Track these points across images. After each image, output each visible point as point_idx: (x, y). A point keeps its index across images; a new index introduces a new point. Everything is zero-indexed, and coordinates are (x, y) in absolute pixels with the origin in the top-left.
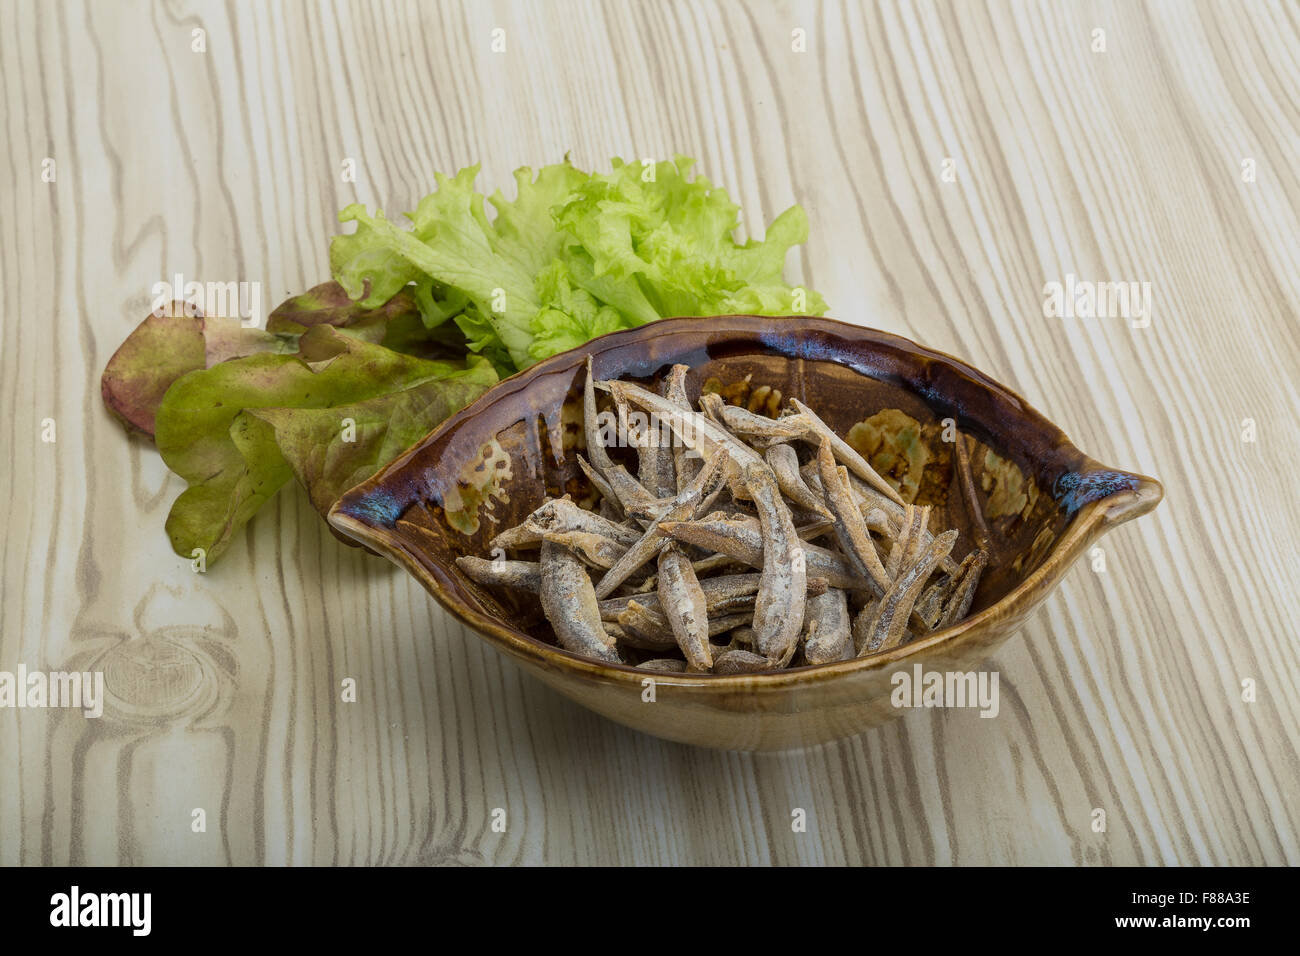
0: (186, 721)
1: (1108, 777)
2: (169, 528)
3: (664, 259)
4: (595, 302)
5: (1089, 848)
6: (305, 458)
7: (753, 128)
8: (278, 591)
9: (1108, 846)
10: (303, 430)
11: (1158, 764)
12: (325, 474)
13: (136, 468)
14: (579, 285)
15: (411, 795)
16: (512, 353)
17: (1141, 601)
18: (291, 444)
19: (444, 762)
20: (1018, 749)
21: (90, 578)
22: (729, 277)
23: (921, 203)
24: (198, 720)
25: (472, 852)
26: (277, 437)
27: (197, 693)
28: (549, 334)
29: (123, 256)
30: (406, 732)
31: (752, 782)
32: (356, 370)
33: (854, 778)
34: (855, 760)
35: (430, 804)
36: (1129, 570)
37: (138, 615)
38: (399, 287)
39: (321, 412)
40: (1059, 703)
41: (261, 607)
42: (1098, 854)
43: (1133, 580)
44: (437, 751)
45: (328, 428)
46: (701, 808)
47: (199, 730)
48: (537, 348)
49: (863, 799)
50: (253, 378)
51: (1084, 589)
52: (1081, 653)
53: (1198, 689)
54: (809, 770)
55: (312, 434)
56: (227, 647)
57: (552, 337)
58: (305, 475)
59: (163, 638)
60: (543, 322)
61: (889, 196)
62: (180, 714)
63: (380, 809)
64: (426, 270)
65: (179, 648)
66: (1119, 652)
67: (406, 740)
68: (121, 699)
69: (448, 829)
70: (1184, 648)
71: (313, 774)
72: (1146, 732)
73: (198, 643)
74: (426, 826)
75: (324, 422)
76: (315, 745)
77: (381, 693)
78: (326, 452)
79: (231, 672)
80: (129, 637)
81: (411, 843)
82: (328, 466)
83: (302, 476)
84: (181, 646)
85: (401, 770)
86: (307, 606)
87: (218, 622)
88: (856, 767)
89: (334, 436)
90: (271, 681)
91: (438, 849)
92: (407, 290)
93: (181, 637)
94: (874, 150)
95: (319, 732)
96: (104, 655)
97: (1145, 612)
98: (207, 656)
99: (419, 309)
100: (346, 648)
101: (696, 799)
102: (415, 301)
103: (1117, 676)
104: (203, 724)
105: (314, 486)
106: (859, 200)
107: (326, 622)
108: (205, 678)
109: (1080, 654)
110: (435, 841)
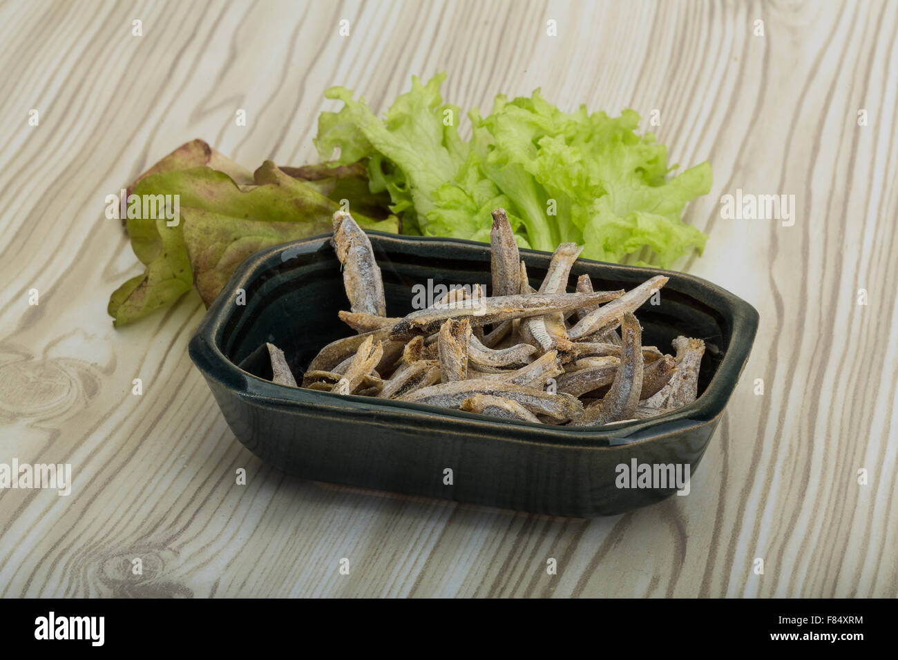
0: (32, 420)
2: (114, 294)
3: (545, 160)
4: (497, 192)
6: (202, 250)
8: (164, 353)
10: (208, 228)
12: (218, 266)
13: (118, 252)
14: (489, 176)
15: (158, 503)
16: (420, 218)
17: (833, 500)
18: (193, 235)
19: (200, 488)
20: (658, 580)
21: (34, 315)
22: (593, 183)
23: (832, 193)
24: (41, 421)
25: (175, 551)
26: (184, 228)
27: (54, 405)
28: (444, 203)
29: (199, 114)
30: (188, 463)
31: (427, 553)
32: (285, 202)
33: (510, 569)
34: (519, 558)
35: (167, 512)
36: (839, 476)
37: (50, 346)
38: (359, 158)
39: (229, 220)
40: (715, 557)
41: (143, 360)
43: (837, 484)
44: (199, 481)
45: (233, 232)
46: (374, 561)
47: (37, 427)
48: (432, 213)
49: (506, 585)
50: (198, 188)
51: (791, 482)
52: (759, 525)
54: (479, 556)
55: (215, 233)
56: (99, 380)
57: (445, 208)
58: (197, 262)
59: (57, 363)
60: (441, 194)
62: (31, 414)
63: (129, 506)
64: (372, 141)
65: (63, 372)
66: (791, 531)
67: (184, 468)
69: (168, 532)
71: (96, 475)
73: (79, 373)
74: (151, 527)
75: (229, 227)
76: (115, 456)
77: (190, 433)
78: (225, 251)
79: (90, 397)
80: (33, 358)
81: (133, 534)
82: (223, 261)
83: (193, 261)
84: (65, 372)
85: (164, 486)
86: (177, 367)
87: (104, 361)
88: (517, 562)
89: (235, 239)
90: (114, 409)
91: (150, 543)
92: (364, 161)
93: (71, 366)
94: (816, 149)
95: (124, 449)
97: (832, 508)
98: (80, 383)
99: (368, 175)
100: (186, 399)
101: (375, 555)
102: (367, 169)
103: (777, 548)
104: (42, 424)
105: (203, 272)
107: (184, 380)
108: (68, 396)
109: (757, 525)
110: (152, 538)
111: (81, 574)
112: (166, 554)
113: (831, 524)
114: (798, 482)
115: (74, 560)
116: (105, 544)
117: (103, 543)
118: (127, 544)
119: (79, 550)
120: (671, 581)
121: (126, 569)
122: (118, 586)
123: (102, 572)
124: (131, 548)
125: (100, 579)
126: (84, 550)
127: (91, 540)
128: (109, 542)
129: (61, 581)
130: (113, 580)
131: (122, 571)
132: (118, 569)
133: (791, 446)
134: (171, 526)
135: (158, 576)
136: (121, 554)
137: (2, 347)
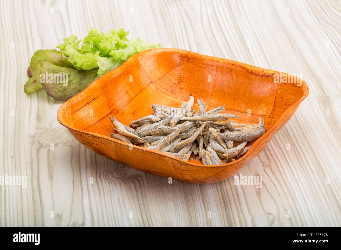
0: (62, 144)
1: (270, 152)
5: (266, 165)
7: (186, 33)
9: (270, 164)
11: (281, 149)
21: (39, 118)
23: (225, 46)
24: (65, 144)
27: (64, 139)
37: (50, 125)
42: (268, 165)
47: (64, 146)
53: (290, 136)
59: (56, 129)
61: (217, 45)
62: (60, 143)
65: (59, 131)
68: (47, 141)
70: (286, 129)
72: (278, 144)
73: (64, 130)
80: (48, 129)
93: (60, 129)
94: (214, 36)
96: (43, 133)
98: (66, 133)
104: (66, 145)
106: (211, 46)
108: (66, 136)
112: (126, 168)
115: (104, 175)
118: (114, 168)
119: (103, 173)
121: (119, 174)
122: (120, 178)
123: (114, 176)
124: (116, 169)
125: (115, 178)
127: (104, 169)
128: (109, 169)
130: (118, 177)
132: (117, 174)
135: (128, 174)
136: (115, 171)
137: (37, 128)
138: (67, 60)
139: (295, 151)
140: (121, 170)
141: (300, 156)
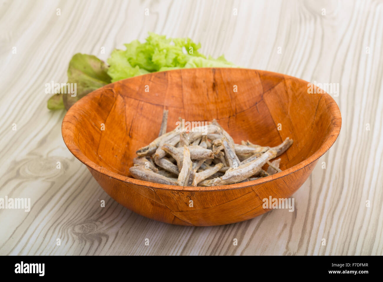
111: (66, 231)
112: (97, 223)
113: (352, 203)
114: (339, 189)
115: (63, 227)
116: (74, 220)
117: (73, 220)
118: (83, 220)
119: (64, 223)
120: (291, 225)
121: (83, 229)
122: (80, 235)
123: (74, 230)
124: (85, 221)
125: (73, 233)
126: (66, 223)
127: (69, 219)
128: (76, 220)
129: (58, 234)
130: (78, 233)
131: (81, 230)
133: (336, 177)
134: (99, 213)
135: (95, 231)
136: (80, 224)
137: (31, 153)
138: (107, 70)
139: (346, 241)
140: (90, 224)
141: (348, 249)
